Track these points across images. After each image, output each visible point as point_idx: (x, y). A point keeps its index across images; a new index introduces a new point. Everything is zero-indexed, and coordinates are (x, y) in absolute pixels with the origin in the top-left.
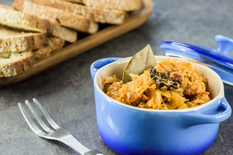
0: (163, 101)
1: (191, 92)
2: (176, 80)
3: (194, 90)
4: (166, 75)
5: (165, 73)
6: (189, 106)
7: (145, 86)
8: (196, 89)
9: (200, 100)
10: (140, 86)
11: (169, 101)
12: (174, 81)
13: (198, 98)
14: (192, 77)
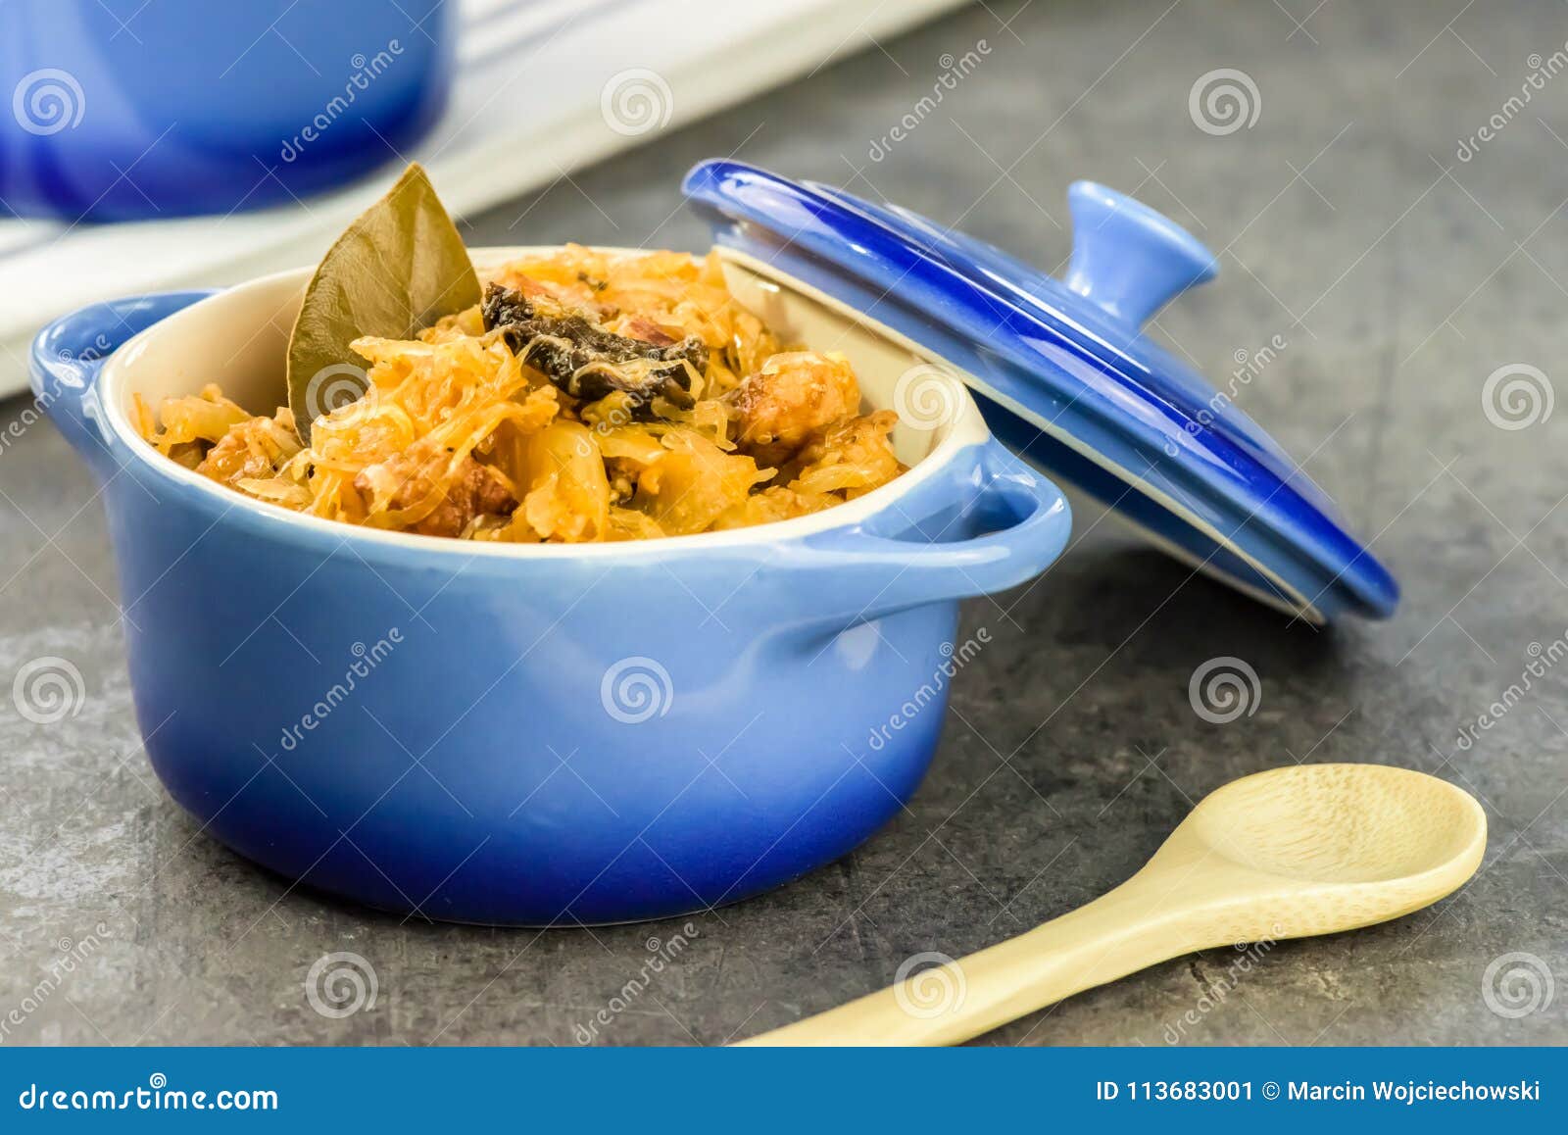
1: (776, 421)
3: (796, 411)
4: (598, 327)
5: (582, 320)
6: (780, 512)
8: (809, 399)
9: (842, 466)
10: (446, 413)
11: (654, 488)
13: (830, 458)
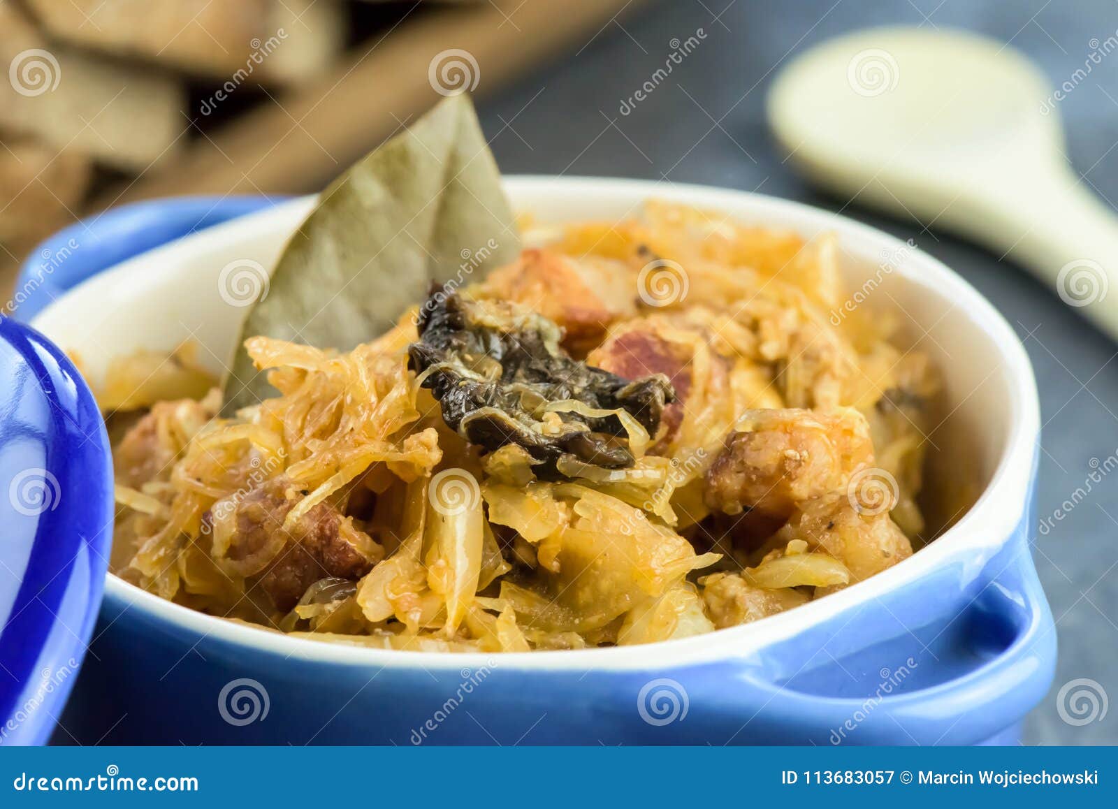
0: (504, 568)
1: (744, 490)
2: (619, 394)
3: (766, 479)
4: (552, 348)
5: (540, 335)
6: (715, 607)
7: (358, 444)
8: (781, 469)
9: (808, 557)
10: (315, 446)
11: (555, 566)
12: (606, 399)
13: (795, 545)
14: (795, 360)
